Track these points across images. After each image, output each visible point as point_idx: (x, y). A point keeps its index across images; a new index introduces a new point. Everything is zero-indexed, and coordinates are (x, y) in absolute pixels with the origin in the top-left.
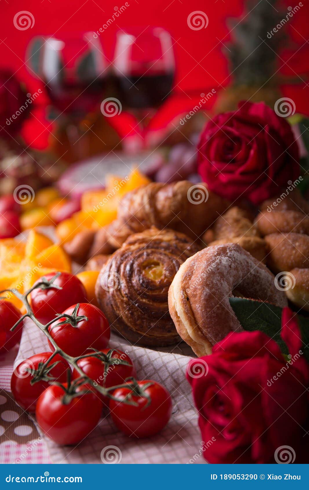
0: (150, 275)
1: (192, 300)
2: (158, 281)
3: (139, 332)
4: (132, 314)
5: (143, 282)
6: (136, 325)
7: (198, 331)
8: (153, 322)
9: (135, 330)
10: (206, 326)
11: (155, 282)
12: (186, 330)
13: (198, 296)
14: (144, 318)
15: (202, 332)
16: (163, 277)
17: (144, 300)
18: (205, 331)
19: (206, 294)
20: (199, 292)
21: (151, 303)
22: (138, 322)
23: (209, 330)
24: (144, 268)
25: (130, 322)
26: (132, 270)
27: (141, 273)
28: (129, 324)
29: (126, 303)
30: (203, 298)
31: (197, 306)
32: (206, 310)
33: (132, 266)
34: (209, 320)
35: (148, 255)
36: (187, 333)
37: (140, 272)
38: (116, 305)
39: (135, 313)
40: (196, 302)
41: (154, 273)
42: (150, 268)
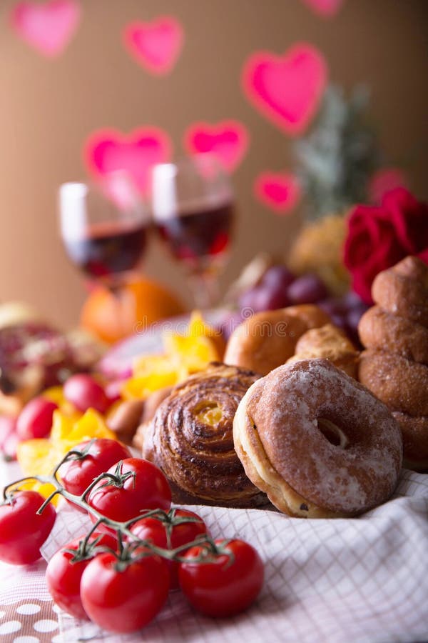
0: (206, 419)
1: (259, 427)
2: (215, 425)
3: (201, 496)
4: (188, 473)
5: (196, 429)
6: (195, 487)
7: (269, 468)
8: (217, 479)
9: (195, 496)
10: (279, 460)
11: (212, 427)
12: (255, 468)
13: (267, 420)
14: (205, 477)
15: (274, 469)
16: (222, 419)
17: (201, 453)
18: (278, 466)
19: (277, 417)
20: (267, 415)
21: (210, 455)
22: (197, 483)
23: (283, 464)
24: (198, 413)
25: (187, 485)
26: (181, 419)
27: (194, 419)
28: (186, 489)
29: (178, 461)
30: (272, 423)
31: (266, 433)
32: (277, 438)
33: (181, 413)
34: (281, 451)
35: (201, 396)
36: (257, 473)
37: (191, 417)
38: (166, 465)
39: (192, 472)
40: (264, 428)
41: (210, 416)
42: (205, 411)
